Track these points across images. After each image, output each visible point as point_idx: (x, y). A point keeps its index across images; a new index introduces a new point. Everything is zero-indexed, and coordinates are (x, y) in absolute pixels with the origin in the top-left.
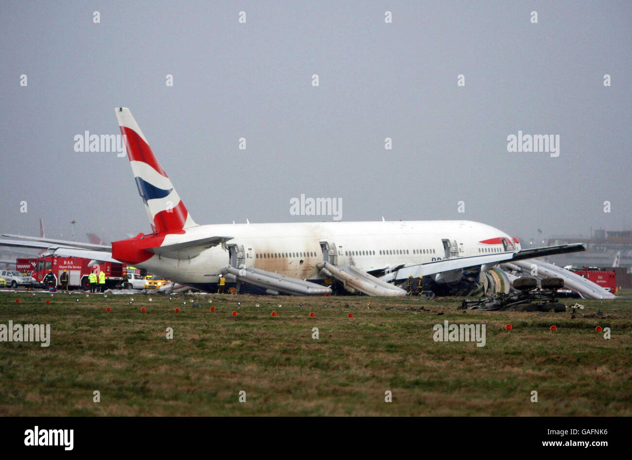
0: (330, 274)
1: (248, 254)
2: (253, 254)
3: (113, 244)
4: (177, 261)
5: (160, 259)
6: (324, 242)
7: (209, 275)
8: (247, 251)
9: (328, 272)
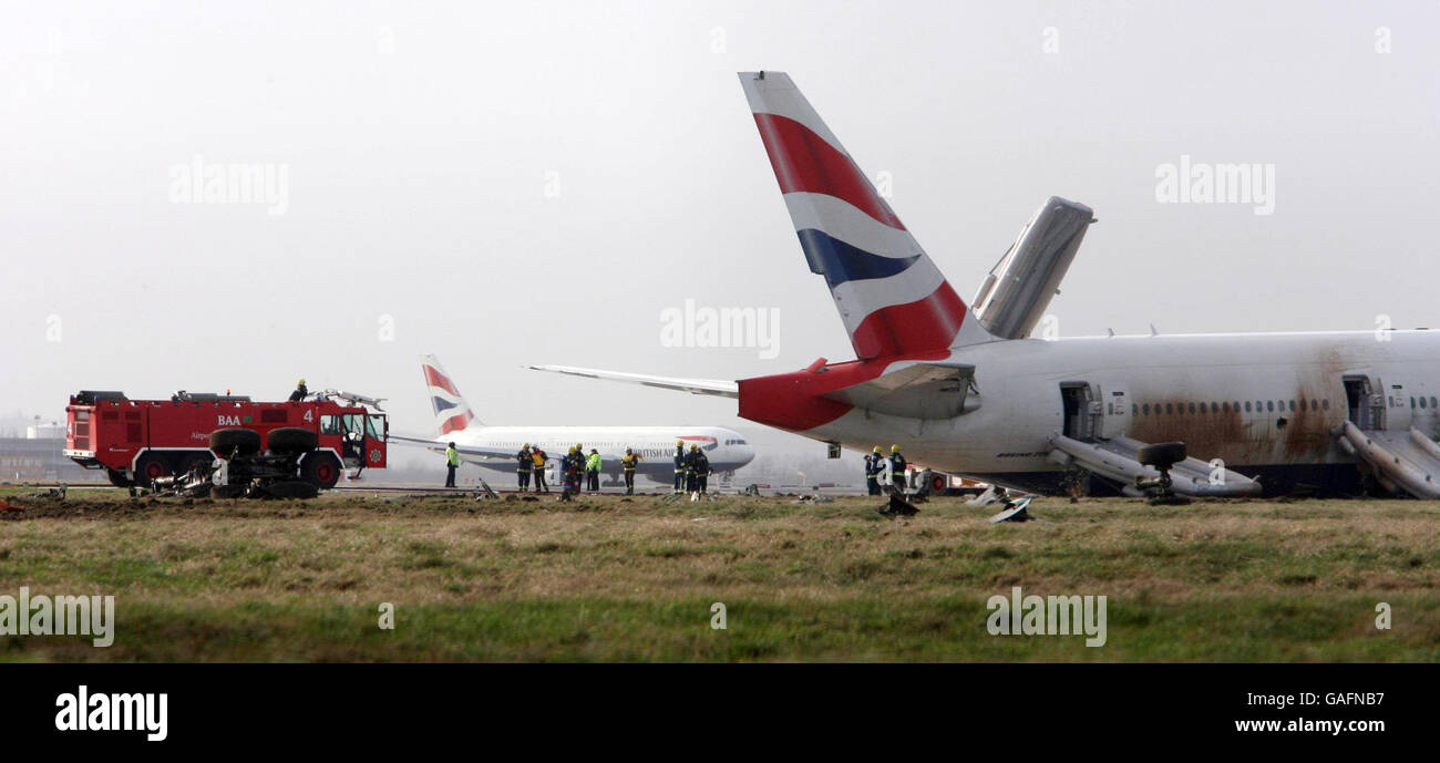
0: (1352, 450)
1: (1111, 405)
2: (1126, 403)
3: (741, 383)
4: (919, 421)
5: (868, 417)
6: (1358, 376)
7: (1013, 455)
8: (1108, 398)
9: (1348, 446)
